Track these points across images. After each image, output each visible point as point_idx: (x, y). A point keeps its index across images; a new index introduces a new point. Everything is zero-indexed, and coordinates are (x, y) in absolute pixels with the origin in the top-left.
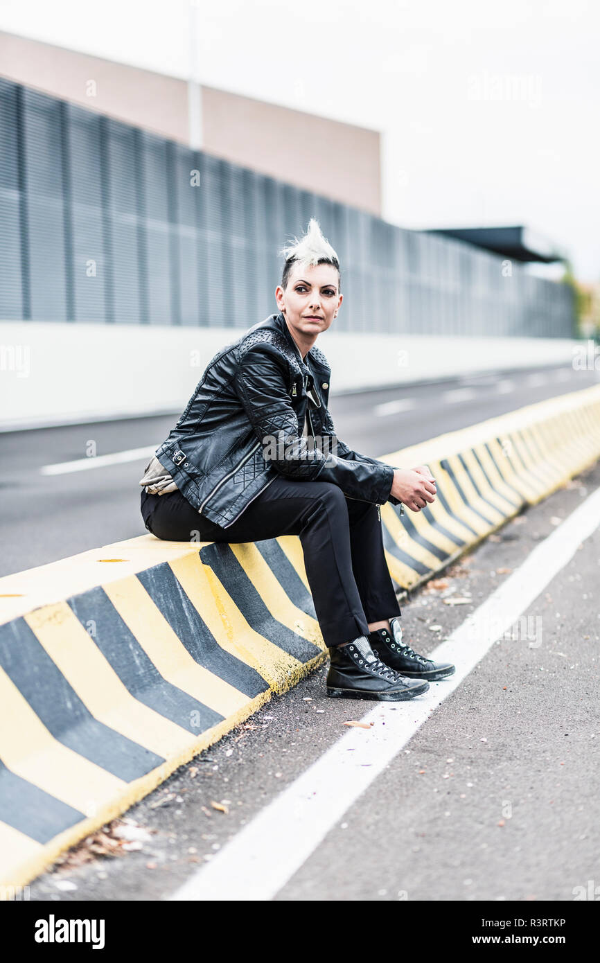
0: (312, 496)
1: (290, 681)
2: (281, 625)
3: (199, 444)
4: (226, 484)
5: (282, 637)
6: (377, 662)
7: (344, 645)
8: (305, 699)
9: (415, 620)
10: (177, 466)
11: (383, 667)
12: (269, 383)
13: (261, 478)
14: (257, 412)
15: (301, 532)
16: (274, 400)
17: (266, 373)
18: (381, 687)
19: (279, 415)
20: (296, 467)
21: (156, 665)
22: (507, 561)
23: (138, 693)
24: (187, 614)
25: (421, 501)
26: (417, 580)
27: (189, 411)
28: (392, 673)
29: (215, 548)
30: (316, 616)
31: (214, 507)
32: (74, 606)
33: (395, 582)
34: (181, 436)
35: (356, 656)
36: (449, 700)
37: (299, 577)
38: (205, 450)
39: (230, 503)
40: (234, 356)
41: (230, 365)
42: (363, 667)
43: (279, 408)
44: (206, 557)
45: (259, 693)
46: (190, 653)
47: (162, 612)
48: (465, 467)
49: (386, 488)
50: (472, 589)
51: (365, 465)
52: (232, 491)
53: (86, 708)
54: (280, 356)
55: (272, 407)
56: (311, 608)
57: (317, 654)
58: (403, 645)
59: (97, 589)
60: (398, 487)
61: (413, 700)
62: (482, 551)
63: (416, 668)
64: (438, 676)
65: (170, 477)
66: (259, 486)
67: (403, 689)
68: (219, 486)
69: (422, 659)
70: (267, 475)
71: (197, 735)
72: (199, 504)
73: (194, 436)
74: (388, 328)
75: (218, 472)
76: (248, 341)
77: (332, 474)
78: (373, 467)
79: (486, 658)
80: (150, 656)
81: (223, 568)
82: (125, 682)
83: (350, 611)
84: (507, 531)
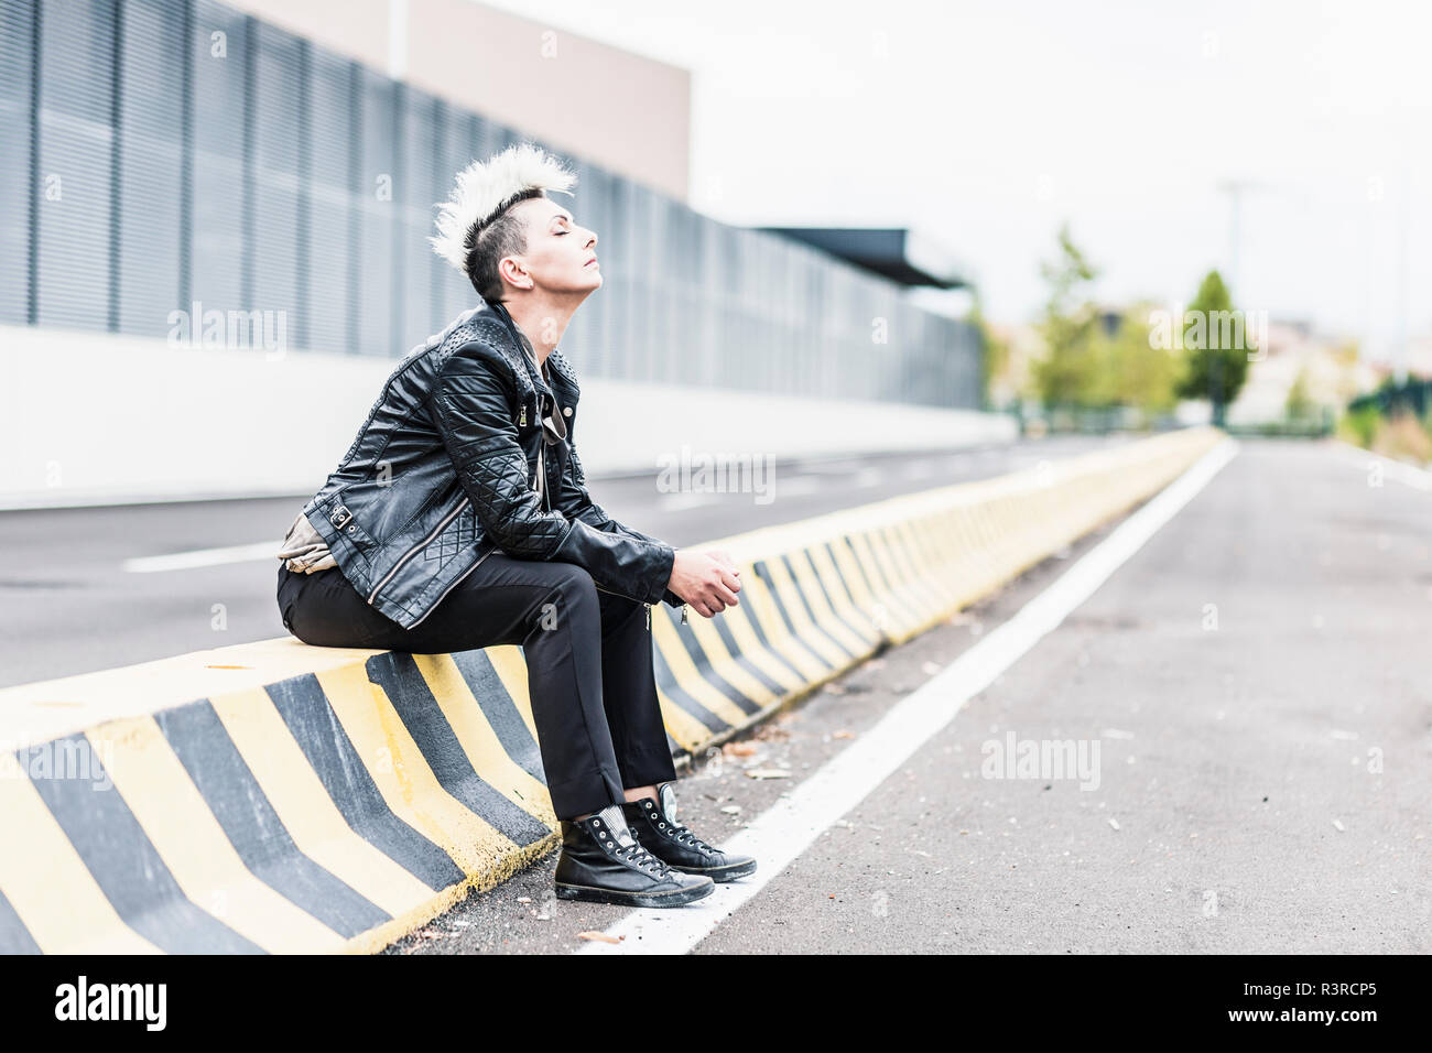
0: (545, 584)
1: (499, 872)
2: (489, 787)
3: (373, 497)
4: (413, 561)
5: (488, 806)
6: (634, 846)
7: (586, 818)
8: (519, 899)
9: (701, 797)
10: (336, 530)
11: (644, 855)
12: (483, 406)
13: (467, 553)
14: (464, 450)
15: (526, 640)
16: (490, 431)
17: (479, 389)
18: (640, 886)
19: (498, 456)
20: (523, 537)
21: (288, 829)
22: (850, 722)
23: (259, 869)
24: (341, 755)
25: (716, 601)
26: (708, 739)
27: (359, 446)
28: (658, 865)
29: (391, 660)
30: (544, 778)
31: (392, 596)
32: (163, 723)
33: (673, 740)
34: (344, 484)
35: (602, 835)
36: (744, 909)
37: (520, 718)
38: (382, 506)
39: (418, 589)
40: (430, 362)
41: (423, 375)
42: (613, 852)
43: (498, 444)
44: (375, 672)
45: (448, 884)
46: (343, 815)
47: (302, 748)
48: (793, 577)
49: (661, 578)
50: (792, 757)
51: (631, 541)
52: (421, 571)
53: (175, 881)
54: (502, 364)
55: (488, 443)
56: (537, 763)
57: (543, 835)
58: (678, 825)
59: (201, 703)
60: (680, 577)
61: (689, 907)
62: (813, 705)
63: (696, 861)
64: (729, 875)
65: (325, 546)
66: (464, 565)
67: (672, 889)
68: (402, 562)
69: (705, 847)
70: (475, 548)
71: (348, 938)
72: (369, 590)
73: (364, 485)
74: (689, 378)
75: (402, 542)
76: (452, 340)
77: (578, 552)
78: (644, 545)
79: (806, 855)
80: (281, 815)
81: (402, 691)
82: (238, 849)
83: (597, 765)
84: (853, 680)
